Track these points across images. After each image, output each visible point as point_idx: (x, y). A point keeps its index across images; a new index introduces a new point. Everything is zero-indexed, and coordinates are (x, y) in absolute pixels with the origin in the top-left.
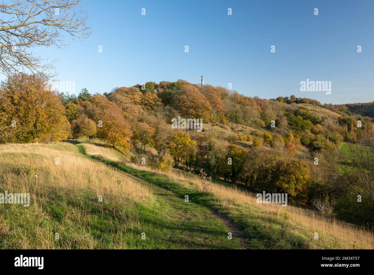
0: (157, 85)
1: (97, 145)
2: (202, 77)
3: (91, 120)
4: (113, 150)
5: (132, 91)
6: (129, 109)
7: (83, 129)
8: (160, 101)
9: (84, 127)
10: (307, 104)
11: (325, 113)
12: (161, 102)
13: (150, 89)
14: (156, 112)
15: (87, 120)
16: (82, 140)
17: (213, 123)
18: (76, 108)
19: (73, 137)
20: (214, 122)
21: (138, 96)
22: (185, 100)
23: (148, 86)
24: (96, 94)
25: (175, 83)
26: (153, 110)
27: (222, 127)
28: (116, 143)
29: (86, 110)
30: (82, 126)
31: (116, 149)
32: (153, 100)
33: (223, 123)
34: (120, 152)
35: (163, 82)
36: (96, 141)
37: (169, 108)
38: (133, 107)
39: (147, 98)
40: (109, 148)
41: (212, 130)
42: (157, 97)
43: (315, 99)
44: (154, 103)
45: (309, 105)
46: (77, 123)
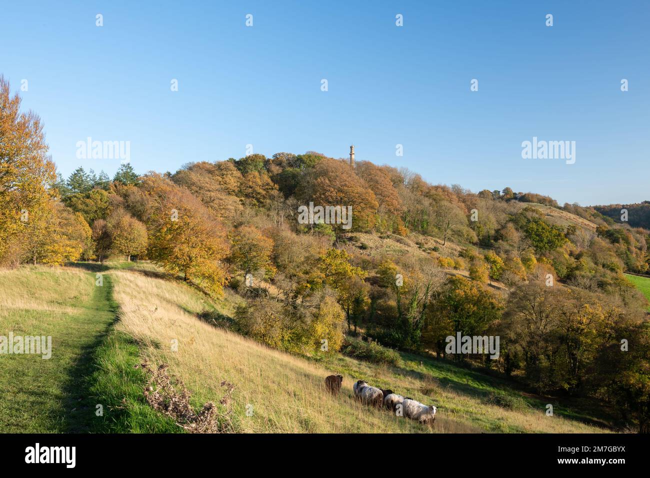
0: (269, 160)
1: (147, 274)
2: (351, 147)
3: (137, 221)
4: (184, 286)
5: (222, 170)
6: (217, 201)
7: (117, 238)
8: (276, 189)
9: (119, 236)
10: (535, 204)
11: (569, 220)
12: (278, 191)
13: (255, 166)
14: (269, 210)
15: (127, 219)
16: (115, 263)
17: (382, 233)
18: (106, 198)
19: (94, 257)
20: (382, 231)
21: (233, 179)
22: (327, 186)
23: (251, 160)
24: (150, 174)
25: (304, 156)
26: (263, 207)
27: (398, 241)
28: (193, 270)
29: (127, 202)
30: (116, 233)
31: (191, 284)
32: (263, 186)
33: (399, 234)
34: (200, 291)
35: (279, 155)
36: (145, 265)
37: (295, 201)
38: (224, 197)
39: (251, 183)
40: (174, 283)
41: (382, 246)
42: (269, 181)
43: (547, 196)
44: (264, 192)
45: (538, 206)
46: (105, 226)
